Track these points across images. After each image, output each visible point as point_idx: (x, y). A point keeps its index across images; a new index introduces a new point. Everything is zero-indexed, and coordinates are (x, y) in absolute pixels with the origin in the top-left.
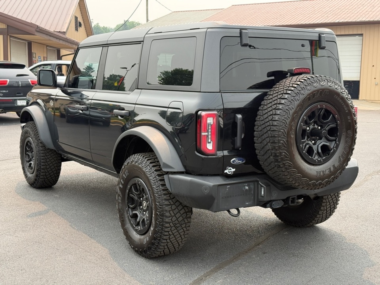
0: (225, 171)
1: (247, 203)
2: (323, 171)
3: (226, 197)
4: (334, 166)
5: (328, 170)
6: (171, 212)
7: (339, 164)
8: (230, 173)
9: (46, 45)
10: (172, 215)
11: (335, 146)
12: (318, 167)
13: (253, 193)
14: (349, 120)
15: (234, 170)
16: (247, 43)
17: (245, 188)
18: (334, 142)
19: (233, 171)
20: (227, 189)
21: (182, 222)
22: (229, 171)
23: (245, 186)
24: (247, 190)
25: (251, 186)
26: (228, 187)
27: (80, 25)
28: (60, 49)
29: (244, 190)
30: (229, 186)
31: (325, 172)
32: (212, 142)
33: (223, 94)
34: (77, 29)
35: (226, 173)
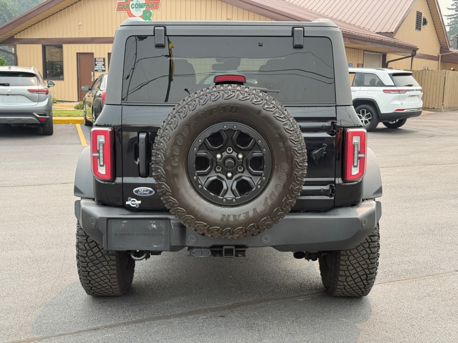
0: (127, 203)
1: (155, 246)
2: (234, 216)
3: (121, 235)
4: (255, 210)
5: (244, 215)
6: (86, 245)
7: (264, 208)
8: (135, 206)
9: (362, 50)
10: (87, 249)
11: (259, 183)
12: (227, 209)
13: (164, 234)
14: (282, 148)
15: (140, 202)
16: (162, 43)
17: (151, 227)
18: (259, 177)
19: (138, 203)
20: (123, 225)
21: (101, 259)
22: (132, 203)
23: (152, 223)
24: (154, 229)
25: (161, 225)
26: (124, 222)
27: (425, 22)
28: (386, 53)
29: (151, 229)
30: (126, 221)
31: (237, 218)
32: (105, 165)
33: (124, 107)
34: (418, 27)
35: (129, 205)
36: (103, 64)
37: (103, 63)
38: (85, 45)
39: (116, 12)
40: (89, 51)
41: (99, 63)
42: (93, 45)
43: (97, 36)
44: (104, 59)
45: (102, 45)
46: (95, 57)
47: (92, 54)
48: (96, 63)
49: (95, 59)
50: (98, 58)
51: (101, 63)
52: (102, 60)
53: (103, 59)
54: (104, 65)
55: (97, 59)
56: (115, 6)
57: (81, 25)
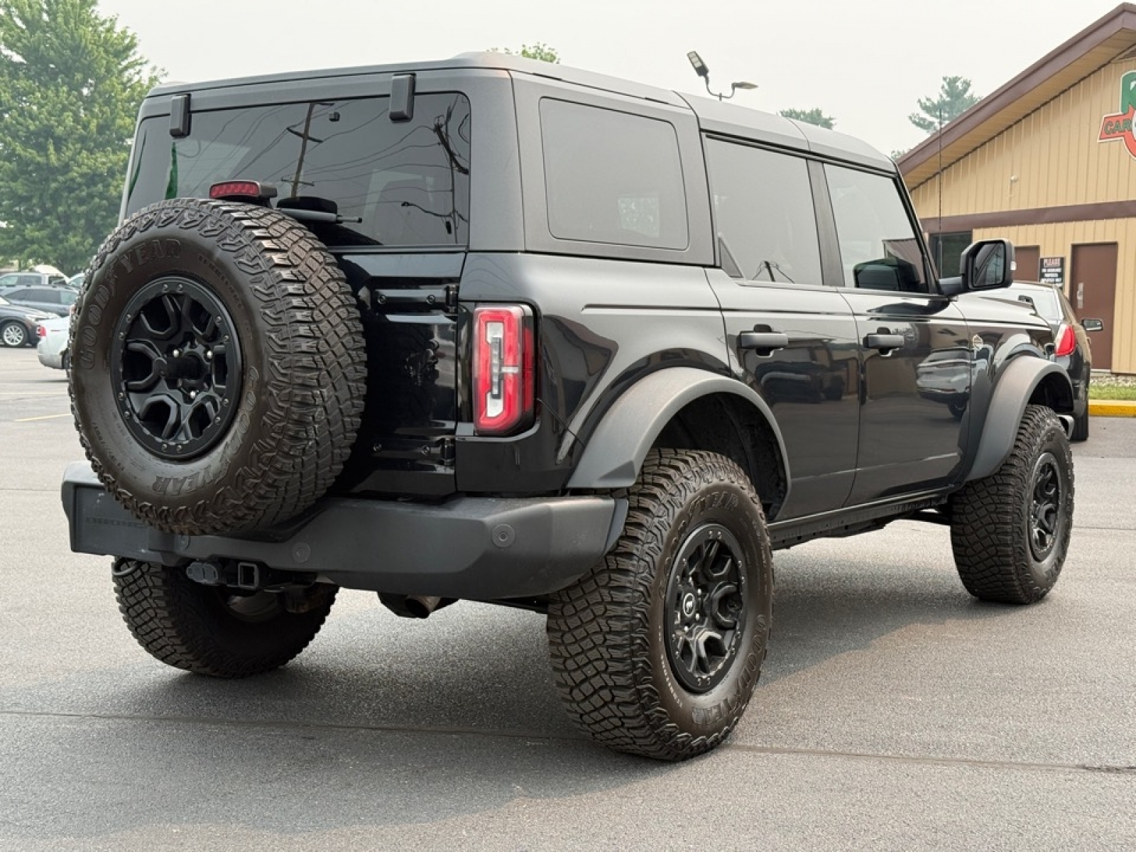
36: (1059, 273)
37: (1059, 270)
38: (1022, 228)
39: (1099, 141)
40: (1031, 243)
41: (1049, 270)
42: (1040, 228)
43: (1050, 206)
44: (1062, 260)
45: (1060, 226)
46: (1042, 256)
47: (1036, 249)
48: (1044, 270)
49: (1042, 260)
50: (1048, 259)
51: (1053, 270)
52: (1058, 262)
53: (1059, 260)
54: (1061, 275)
55: (1045, 261)
56: (1097, 129)
57: (1015, 181)
